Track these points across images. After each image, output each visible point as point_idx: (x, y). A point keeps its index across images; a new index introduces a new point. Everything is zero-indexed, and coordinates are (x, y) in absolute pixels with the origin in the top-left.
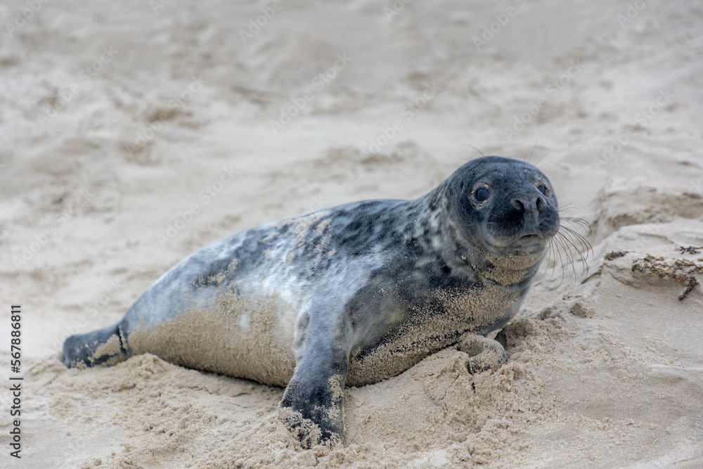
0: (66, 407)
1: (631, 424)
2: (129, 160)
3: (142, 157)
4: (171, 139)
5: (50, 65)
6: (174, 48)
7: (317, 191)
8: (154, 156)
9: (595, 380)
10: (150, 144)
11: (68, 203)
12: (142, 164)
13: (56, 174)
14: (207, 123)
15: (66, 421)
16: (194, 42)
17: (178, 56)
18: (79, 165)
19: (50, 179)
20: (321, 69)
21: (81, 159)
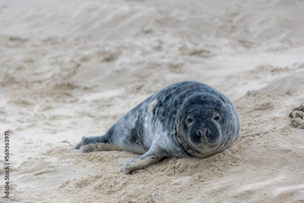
0: (79, 162)
1: (266, 168)
2: (172, 71)
3: (178, 70)
4: (192, 62)
5: (165, 32)
6: (220, 24)
7: (245, 84)
8: (183, 70)
9: (258, 151)
10: (182, 65)
11: (143, 89)
12: (177, 73)
13: (141, 77)
14: (214, 55)
15: (76, 167)
16: (231, 21)
17: (221, 27)
18: (151, 73)
19: (139, 79)
20: (282, 31)
21: (152, 71)
